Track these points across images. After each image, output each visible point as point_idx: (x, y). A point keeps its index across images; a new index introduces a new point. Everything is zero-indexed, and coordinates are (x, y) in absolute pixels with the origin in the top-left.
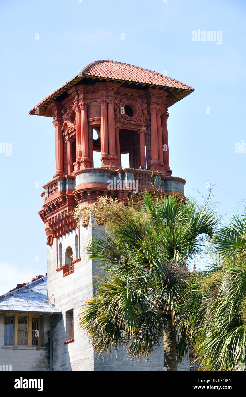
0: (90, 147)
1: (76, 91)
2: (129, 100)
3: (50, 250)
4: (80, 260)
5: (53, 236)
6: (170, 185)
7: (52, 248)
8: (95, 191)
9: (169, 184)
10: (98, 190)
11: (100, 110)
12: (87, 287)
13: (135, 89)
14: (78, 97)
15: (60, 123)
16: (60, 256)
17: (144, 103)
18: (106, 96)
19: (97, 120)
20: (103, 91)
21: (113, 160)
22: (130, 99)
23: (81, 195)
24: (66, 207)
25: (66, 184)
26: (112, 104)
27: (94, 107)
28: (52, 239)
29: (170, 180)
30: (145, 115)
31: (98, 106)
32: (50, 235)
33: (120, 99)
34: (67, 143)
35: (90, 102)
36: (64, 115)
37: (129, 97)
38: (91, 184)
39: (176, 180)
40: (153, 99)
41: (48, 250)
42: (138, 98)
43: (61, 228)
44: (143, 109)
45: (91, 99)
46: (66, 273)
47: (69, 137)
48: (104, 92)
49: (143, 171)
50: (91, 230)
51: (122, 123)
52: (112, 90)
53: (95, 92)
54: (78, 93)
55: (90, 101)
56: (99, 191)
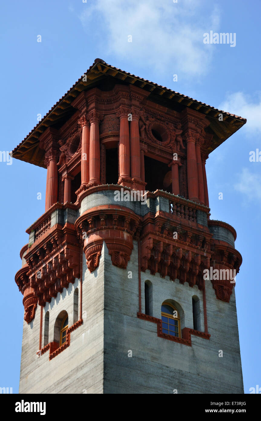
0: (102, 171)
1: (85, 100)
2: (159, 121)
3: (29, 329)
4: (81, 323)
5: (35, 305)
6: (218, 232)
7: (32, 327)
8: (111, 215)
9: (215, 231)
10: (116, 213)
11: (119, 124)
12: (92, 360)
13: (167, 108)
14: (87, 108)
15: (55, 156)
16: (45, 332)
17: (178, 129)
18: (128, 105)
19: (114, 136)
20: (124, 98)
21: (137, 184)
22: (159, 119)
23: (90, 221)
24: (64, 245)
25: (64, 216)
26: (137, 116)
27: (109, 121)
28: (33, 311)
29: (218, 226)
30: (178, 143)
31: (115, 120)
32: (30, 306)
33: (146, 116)
34: (64, 181)
35: (105, 115)
36: (62, 147)
37: (159, 117)
38: (106, 206)
39: (225, 228)
40: (191, 125)
41: (25, 331)
42: (170, 122)
43: (51, 286)
44: (177, 136)
45: (105, 110)
46: (55, 352)
47: (68, 172)
48: (125, 100)
49: (182, 200)
50: (103, 271)
51: (149, 145)
52: (137, 99)
53: (112, 102)
54: (87, 102)
55: (104, 112)
56: (118, 216)
